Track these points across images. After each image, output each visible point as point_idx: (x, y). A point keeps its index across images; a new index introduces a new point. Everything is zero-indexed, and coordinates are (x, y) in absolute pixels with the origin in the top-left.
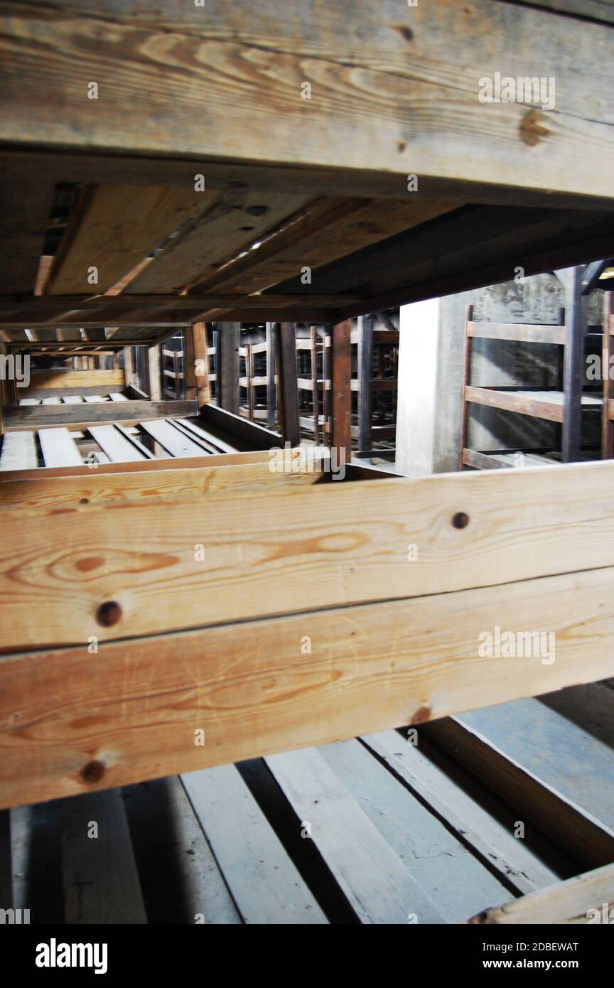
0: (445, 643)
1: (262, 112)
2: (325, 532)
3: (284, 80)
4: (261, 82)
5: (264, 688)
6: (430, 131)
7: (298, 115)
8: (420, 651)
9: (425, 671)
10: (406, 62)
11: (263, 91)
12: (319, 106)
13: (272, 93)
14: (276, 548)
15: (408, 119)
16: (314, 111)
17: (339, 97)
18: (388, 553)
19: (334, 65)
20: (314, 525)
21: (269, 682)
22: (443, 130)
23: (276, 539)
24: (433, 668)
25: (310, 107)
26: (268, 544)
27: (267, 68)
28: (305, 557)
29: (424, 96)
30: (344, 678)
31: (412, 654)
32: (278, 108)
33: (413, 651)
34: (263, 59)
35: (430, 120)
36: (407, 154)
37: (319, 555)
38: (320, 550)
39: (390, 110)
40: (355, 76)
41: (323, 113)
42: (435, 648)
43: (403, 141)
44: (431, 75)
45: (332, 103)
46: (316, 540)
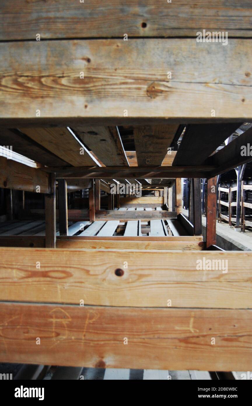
0: (113, 331)
1: (26, 100)
2: (51, 269)
3: (35, 87)
4: (25, 89)
5: (24, 333)
6: (100, 98)
7: (41, 99)
8: (99, 332)
9: (102, 343)
10: (88, 72)
11: (26, 92)
12: (49, 95)
13: (29, 92)
14: (30, 273)
15: (89, 95)
16: (47, 97)
17: (57, 90)
18: (81, 282)
19: (55, 78)
20: (46, 265)
21: (26, 330)
22: (106, 97)
23: (30, 269)
24: (107, 342)
25: (45, 95)
26: (26, 271)
27: (28, 83)
28: (42, 279)
29: (97, 84)
30: (60, 337)
31: (94, 333)
32: (32, 98)
33: (96, 331)
34: (27, 80)
35: (99, 94)
36: (88, 109)
37: (48, 279)
38: (49, 277)
39: (80, 92)
40: (64, 81)
41: (51, 97)
42: (106, 332)
43: (86, 104)
44: (100, 75)
45: (54, 93)
46: (47, 272)
